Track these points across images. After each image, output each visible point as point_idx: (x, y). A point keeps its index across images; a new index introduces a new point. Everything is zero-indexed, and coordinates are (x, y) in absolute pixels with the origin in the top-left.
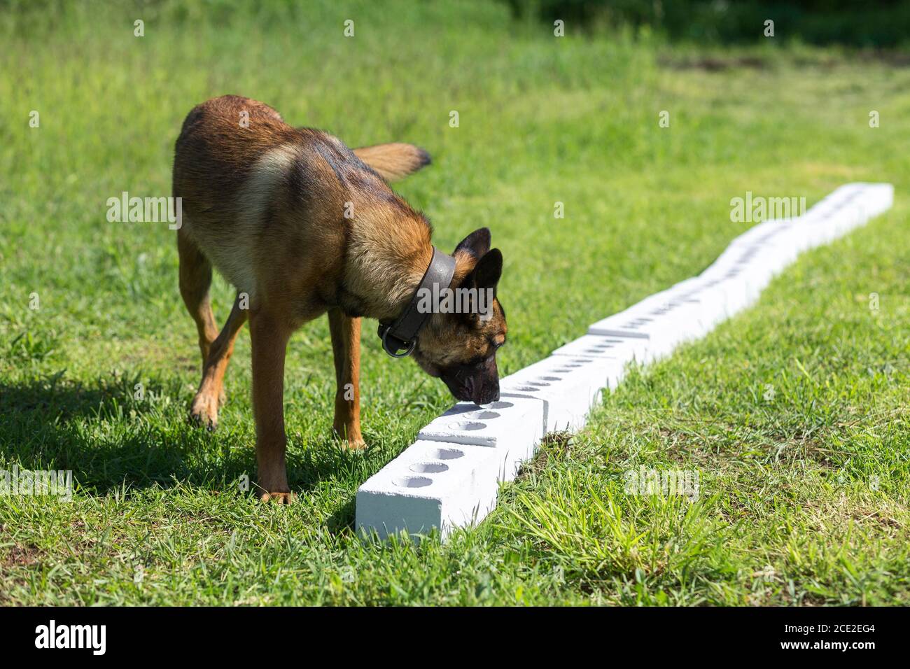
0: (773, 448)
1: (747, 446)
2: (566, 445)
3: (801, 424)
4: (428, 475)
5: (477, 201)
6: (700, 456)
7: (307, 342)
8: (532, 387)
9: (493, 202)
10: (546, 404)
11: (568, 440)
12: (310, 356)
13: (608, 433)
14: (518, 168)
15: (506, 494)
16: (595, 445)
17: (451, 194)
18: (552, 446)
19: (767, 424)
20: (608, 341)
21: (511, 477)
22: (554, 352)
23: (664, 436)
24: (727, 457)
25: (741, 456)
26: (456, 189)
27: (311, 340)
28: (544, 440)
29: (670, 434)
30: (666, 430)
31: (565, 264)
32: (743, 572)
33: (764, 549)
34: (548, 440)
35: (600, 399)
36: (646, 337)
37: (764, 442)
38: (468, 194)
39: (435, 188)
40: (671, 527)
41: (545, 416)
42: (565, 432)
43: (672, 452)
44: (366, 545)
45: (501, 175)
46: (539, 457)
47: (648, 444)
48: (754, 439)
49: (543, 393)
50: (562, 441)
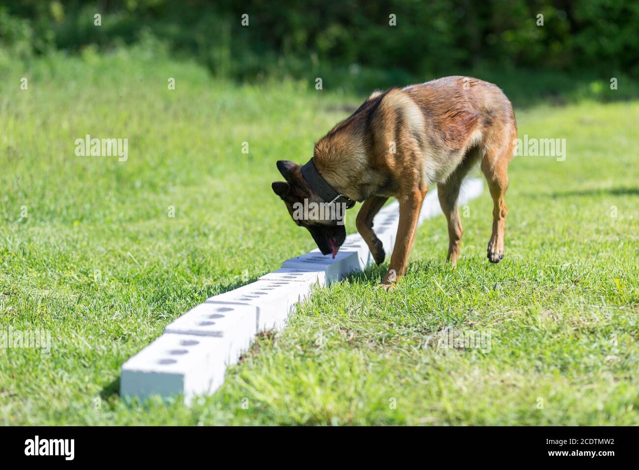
0: (422, 339)
1: (403, 339)
2: (273, 338)
3: (441, 323)
4: (174, 357)
5: (192, 189)
6: (371, 346)
7: (76, 277)
8: (247, 298)
9: (205, 190)
10: (258, 309)
11: (275, 334)
12: (78, 287)
13: (303, 331)
14: (221, 168)
15: (231, 372)
16: (294, 338)
17: (174, 185)
18: (263, 339)
19: (417, 324)
21: (234, 360)
23: (344, 333)
24: (389, 346)
25: (399, 345)
26: (178, 181)
27: (78, 276)
28: (257, 335)
29: (347, 332)
30: (344, 329)
31: (259, 229)
33: (425, 404)
34: (260, 335)
35: (295, 310)
37: (415, 336)
38: (186, 184)
39: (163, 180)
40: (356, 391)
41: (258, 318)
42: (272, 329)
43: (349, 343)
44: (130, 407)
45: (210, 172)
46: (254, 347)
47: (332, 337)
48: (408, 334)
49: (255, 302)
50: (271, 335)
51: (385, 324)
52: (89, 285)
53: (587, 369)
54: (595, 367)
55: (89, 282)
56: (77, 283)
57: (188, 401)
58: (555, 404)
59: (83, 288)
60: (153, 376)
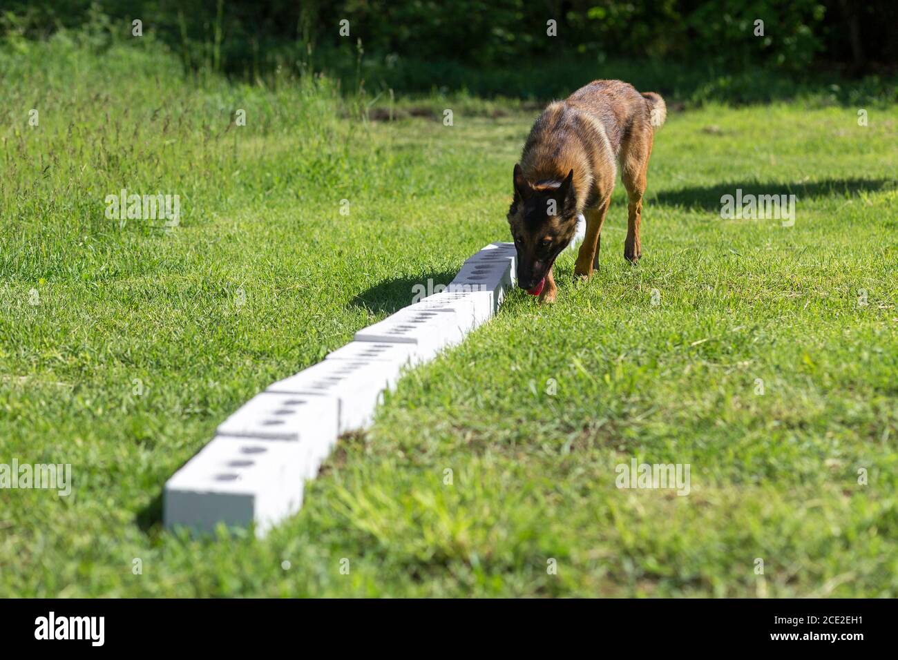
2: (364, 442)
4: (235, 471)
7: (60, 358)
10: (340, 402)
11: (364, 436)
12: (66, 372)
15: (312, 491)
16: (391, 441)
18: (350, 443)
20: (376, 346)
21: (312, 474)
22: (328, 356)
23: (457, 432)
27: (63, 356)
28: (340, 437)
29: (462, 430)
30: (457, 426)
32: (575, 554)
34: (345, 437)
35: (381, 401)
36: (414, 341)
40: (492, 513)
41: (340, 413)
42: (361, 429)
43: (467, 447)
44: (182, 543)
46: (338, 454)
47: (443, 439)
49: (334, 391)
50: (359, 437)
51: (510, 421)
52: (80, 369)
53: (803, 478)
54: (812, 475)
55: (80, 365)
56: (63, 367)
57: (261, 532)
58: (771, 529)
59: (72, 373)
60: (212, 498)
